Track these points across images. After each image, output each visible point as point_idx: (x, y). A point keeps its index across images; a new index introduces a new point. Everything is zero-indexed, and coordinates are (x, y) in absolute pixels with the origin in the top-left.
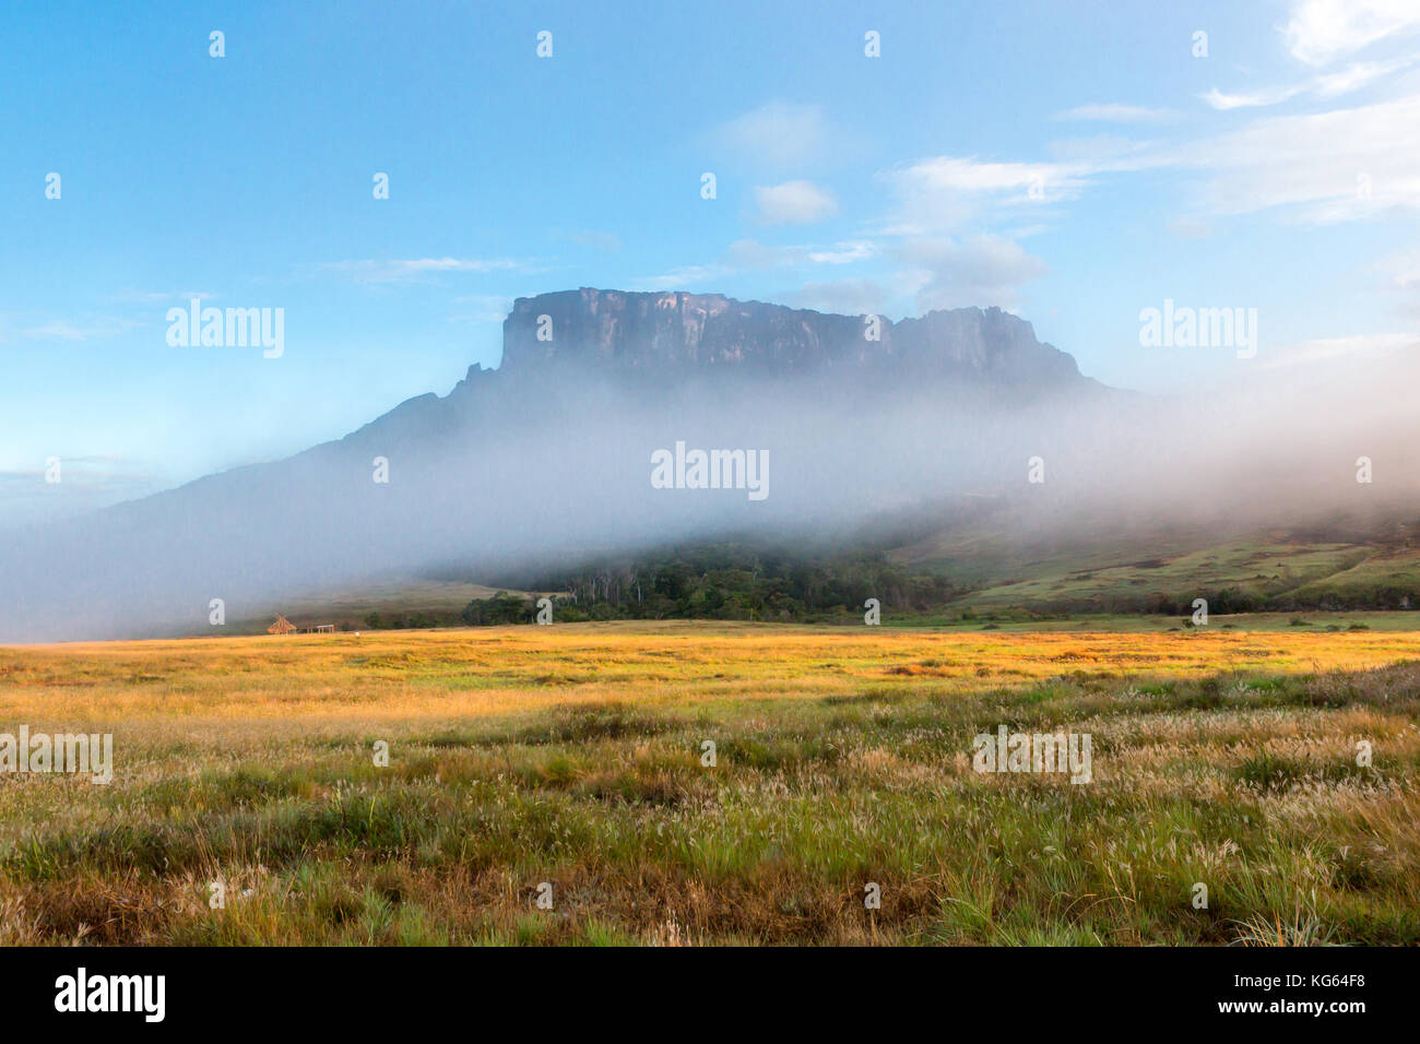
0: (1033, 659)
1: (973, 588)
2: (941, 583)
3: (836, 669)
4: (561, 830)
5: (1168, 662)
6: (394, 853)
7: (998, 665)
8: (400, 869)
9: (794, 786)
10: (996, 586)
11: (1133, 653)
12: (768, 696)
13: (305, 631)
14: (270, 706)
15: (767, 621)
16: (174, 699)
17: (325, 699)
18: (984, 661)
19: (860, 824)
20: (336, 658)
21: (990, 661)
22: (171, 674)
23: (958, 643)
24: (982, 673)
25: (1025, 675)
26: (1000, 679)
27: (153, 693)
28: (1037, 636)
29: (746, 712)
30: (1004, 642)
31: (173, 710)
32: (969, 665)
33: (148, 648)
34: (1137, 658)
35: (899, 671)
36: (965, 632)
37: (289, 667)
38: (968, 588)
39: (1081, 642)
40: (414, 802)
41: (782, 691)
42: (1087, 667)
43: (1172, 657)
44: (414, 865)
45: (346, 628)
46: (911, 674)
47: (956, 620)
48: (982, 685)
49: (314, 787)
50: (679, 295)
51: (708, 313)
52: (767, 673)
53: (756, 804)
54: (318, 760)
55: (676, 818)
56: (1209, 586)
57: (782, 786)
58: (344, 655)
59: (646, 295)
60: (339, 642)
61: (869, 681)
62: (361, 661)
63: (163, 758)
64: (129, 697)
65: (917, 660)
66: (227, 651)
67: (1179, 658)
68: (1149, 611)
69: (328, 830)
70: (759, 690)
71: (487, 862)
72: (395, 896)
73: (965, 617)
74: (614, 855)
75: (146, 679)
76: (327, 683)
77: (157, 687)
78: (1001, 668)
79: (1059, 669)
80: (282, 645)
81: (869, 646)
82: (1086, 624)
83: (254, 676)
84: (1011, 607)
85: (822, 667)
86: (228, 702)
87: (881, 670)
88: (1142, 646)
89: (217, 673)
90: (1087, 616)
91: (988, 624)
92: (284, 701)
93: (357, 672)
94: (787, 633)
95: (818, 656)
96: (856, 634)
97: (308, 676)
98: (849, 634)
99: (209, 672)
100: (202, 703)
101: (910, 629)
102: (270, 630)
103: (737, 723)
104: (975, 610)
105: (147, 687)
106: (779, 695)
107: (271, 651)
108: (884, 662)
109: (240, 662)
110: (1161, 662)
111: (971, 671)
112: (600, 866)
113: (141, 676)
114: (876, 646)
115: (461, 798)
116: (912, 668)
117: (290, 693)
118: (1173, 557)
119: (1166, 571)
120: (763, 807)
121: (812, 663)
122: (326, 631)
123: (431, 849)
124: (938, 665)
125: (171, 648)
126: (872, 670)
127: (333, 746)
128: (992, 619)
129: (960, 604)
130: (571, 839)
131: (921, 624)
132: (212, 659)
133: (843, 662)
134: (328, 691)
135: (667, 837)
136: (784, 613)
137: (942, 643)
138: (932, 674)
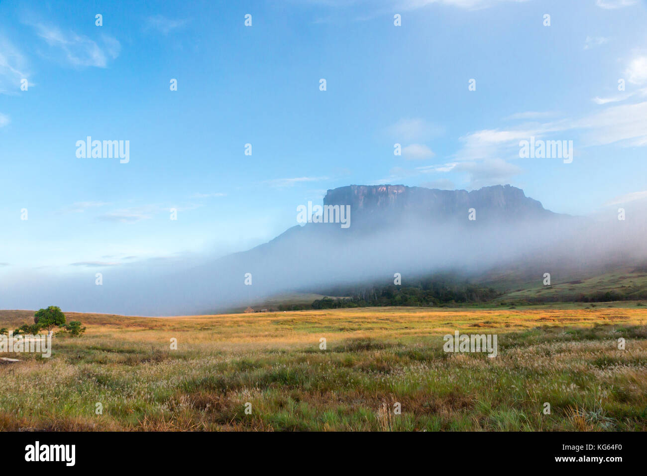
0: (528, 320)
1: (505, 293)
2: (492, 291)
3: (451, 325)
4: (350, 380)
5: (583, 321)
6: (296, 387)
7: (514, 323)
8: (299, 392)
9: (430, 367)
10: (514, 292)
11: (569, 318)
12: (424, 335)
13: (257, 312)
14: (248, 339)
15: (424, 306)
16: (216, 336)
17: (266, 336)
18: (509, 321)
19: (451, 379)
20: (269, 321)
21: (511, 321)
22: (213, 327)
23: (498, 314)
24: (507, 326)
25: (524, 327)
26: (514, 328)
27: (208, 334)
28: (531, 311)
29: (415, 341)
30: (518, 314)
31: (216, 340)
32: (503, 323)
33: (205, 318)
34: (571, 320)
35: (475, 325)
36: (502, 310)
37: (252, 324)
38: (503, 293)
39: (549, 313)
40: (302, 370)
41: (430, 333)
42: (549, 324)
43: (585, 319)
44: (303, 390)
45: (271, 311)
46: (479, 326)
47: (498, 305)
48: (507, 330)
49: (267, 366)
50: (387, 186)
51: (398, 192)
52: (424, 326)
53: (416, 372)
54: (267, 357)
55: (388, 376)
56: (601, 291)
57: (426, 366)
58: (271, 321)
59: (375, 186)
60: (269, 316)
61: (463, 329)
62: (277, 322)
63: (216, 356)
64: (201, 335)
65: (482, 321)
66: (231, 319)
67: (588, 320)
68: (577, 301)
69: (274, 379)
70: (421, 333)
71: (326, 390)
72: (298, 400)
73: (502, 304)
74: (367, 388)
75: (205, 329)
76: (266, 331)
77: (209, 332)
78: (515, 324)
79: (538, 324)
80: (249, 317)
81: (464, 316)
82: (551, 306)
83: (241, 328)
84: (520, 300)
85: (446, 324)
86: (233, 337)
87: (468, 325)
88: (573, 315)
89: (228, 327)
90: (552, 303)
91: (511, 306)
92: (252, 337)
93: (277, 326)
94: (432, 311)
95: (444, 320)
96: (459, 311)
97: (259, 328)
98: (456, 311)
99: (226, 327)
100: (225, 337)
101: (481, 309)
102: (245, 312)
103: (412, 345)
104: (506, 301)
105: (206, 332)
106: (429, 335)
107: (247, 319)
108: (469, 322)
109: (236, 323)
110: (580, 321)
111: (503, 325)
112: (363, 392)
113: (204, 328)
114: (466, 316)
115: (316, 369)
116: (480, 324)
117: (254, 334)
118: (585, 279)
119: (583, 285)
120: (418, 373)
121: (442, 322)
122: (264, 312)
123: (308, 385)
124: (490, 323)
125: (212, 318)
126: (465, 325)
127: (271, 352)
128: (513, 305)
129: (500, 299)
130: (353, 383)
131: (484, 307)
132: (227, 322)
133: (453, 322)
134: (267, 333)
135: (385, 383)
136: (431, 303)
137: (493, 314)
138: (488, 326)
